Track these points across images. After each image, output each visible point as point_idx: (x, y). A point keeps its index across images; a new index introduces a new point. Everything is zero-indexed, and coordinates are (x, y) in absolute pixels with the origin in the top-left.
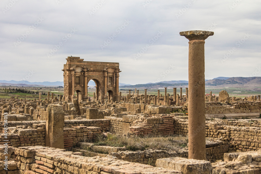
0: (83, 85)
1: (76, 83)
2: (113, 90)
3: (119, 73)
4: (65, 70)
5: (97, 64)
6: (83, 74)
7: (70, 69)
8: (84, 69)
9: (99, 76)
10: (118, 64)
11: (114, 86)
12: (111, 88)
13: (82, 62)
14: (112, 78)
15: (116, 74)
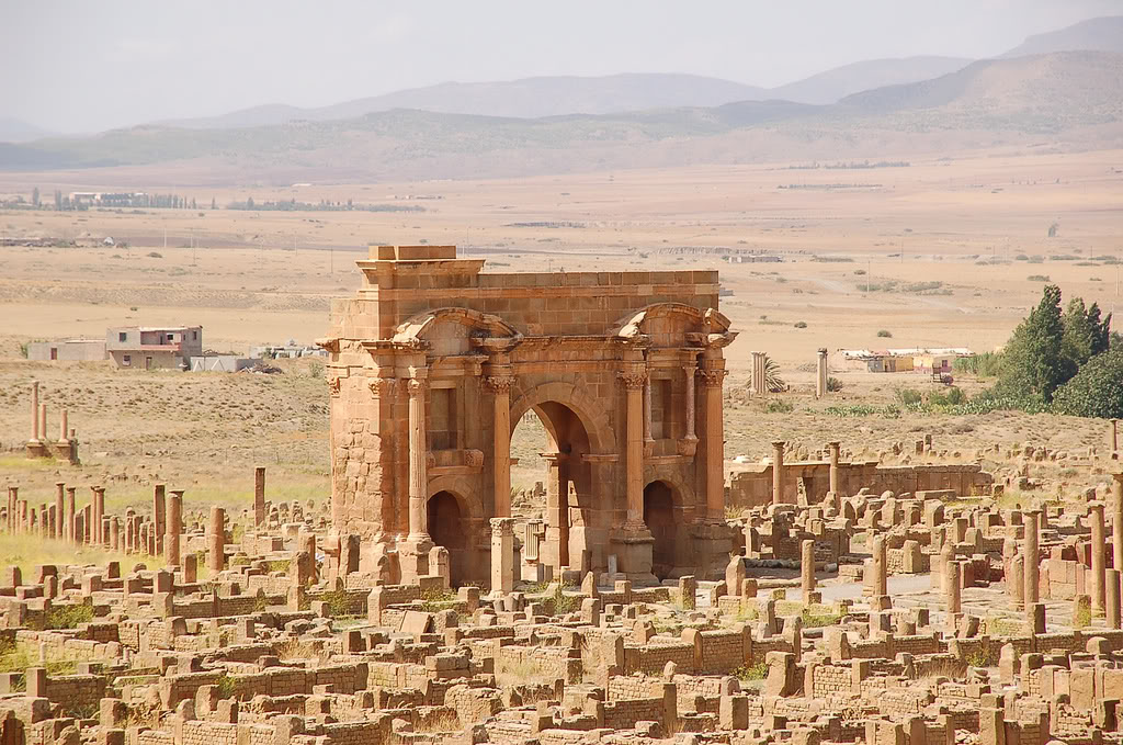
0: (478, 454)
1: (434, 443)
2: (677, 481)
3: (726, 351)
4: (343, 344)
5: (573, 294)
6: (477, 370)
7: (397, 338)
8: (486, 333)
9: (584, 376)
10: (710, 277)
11: (691, 449)
12: (667, 468)
13: (473, 282)
14: (674, 385)
15: (700, 357)
